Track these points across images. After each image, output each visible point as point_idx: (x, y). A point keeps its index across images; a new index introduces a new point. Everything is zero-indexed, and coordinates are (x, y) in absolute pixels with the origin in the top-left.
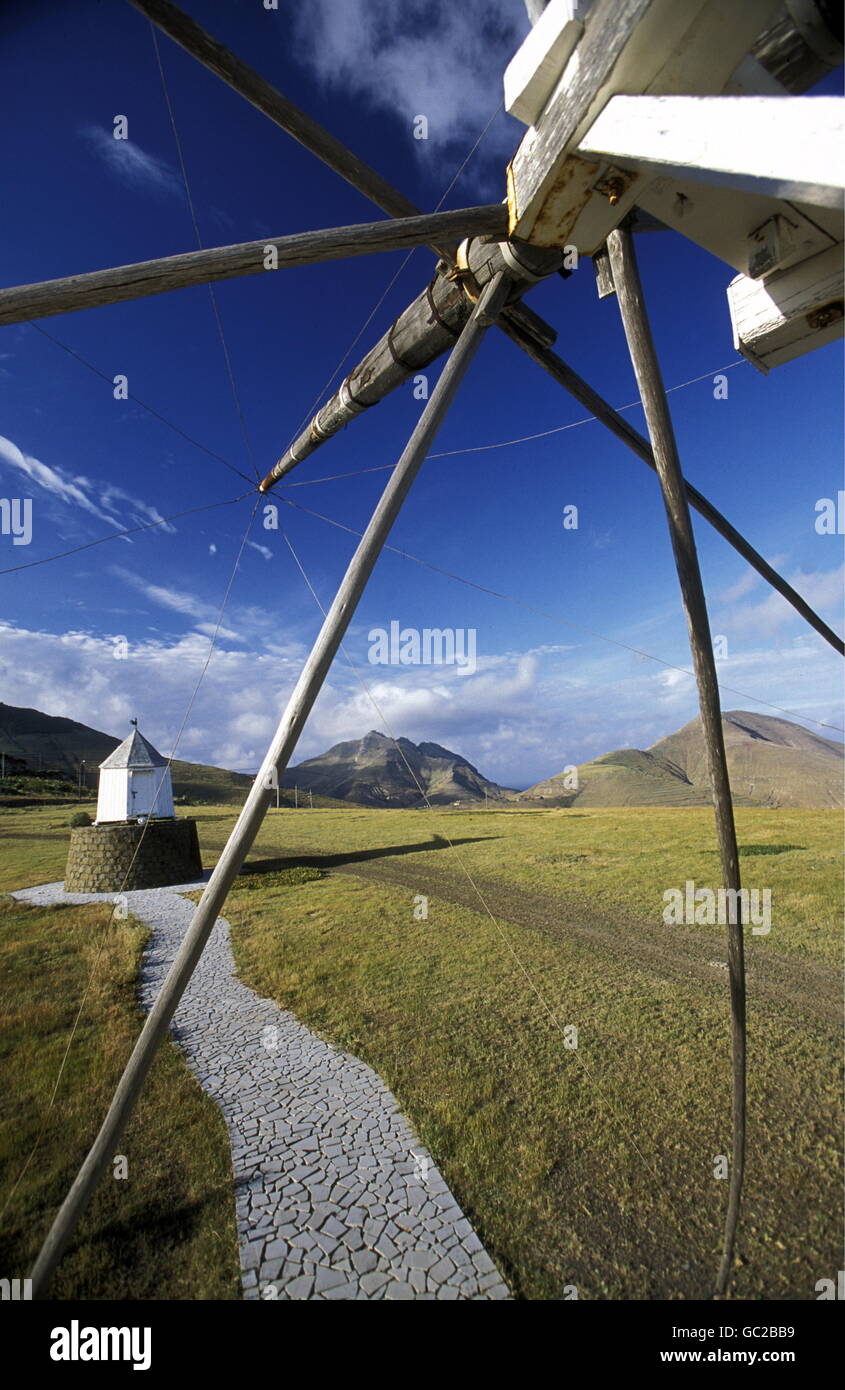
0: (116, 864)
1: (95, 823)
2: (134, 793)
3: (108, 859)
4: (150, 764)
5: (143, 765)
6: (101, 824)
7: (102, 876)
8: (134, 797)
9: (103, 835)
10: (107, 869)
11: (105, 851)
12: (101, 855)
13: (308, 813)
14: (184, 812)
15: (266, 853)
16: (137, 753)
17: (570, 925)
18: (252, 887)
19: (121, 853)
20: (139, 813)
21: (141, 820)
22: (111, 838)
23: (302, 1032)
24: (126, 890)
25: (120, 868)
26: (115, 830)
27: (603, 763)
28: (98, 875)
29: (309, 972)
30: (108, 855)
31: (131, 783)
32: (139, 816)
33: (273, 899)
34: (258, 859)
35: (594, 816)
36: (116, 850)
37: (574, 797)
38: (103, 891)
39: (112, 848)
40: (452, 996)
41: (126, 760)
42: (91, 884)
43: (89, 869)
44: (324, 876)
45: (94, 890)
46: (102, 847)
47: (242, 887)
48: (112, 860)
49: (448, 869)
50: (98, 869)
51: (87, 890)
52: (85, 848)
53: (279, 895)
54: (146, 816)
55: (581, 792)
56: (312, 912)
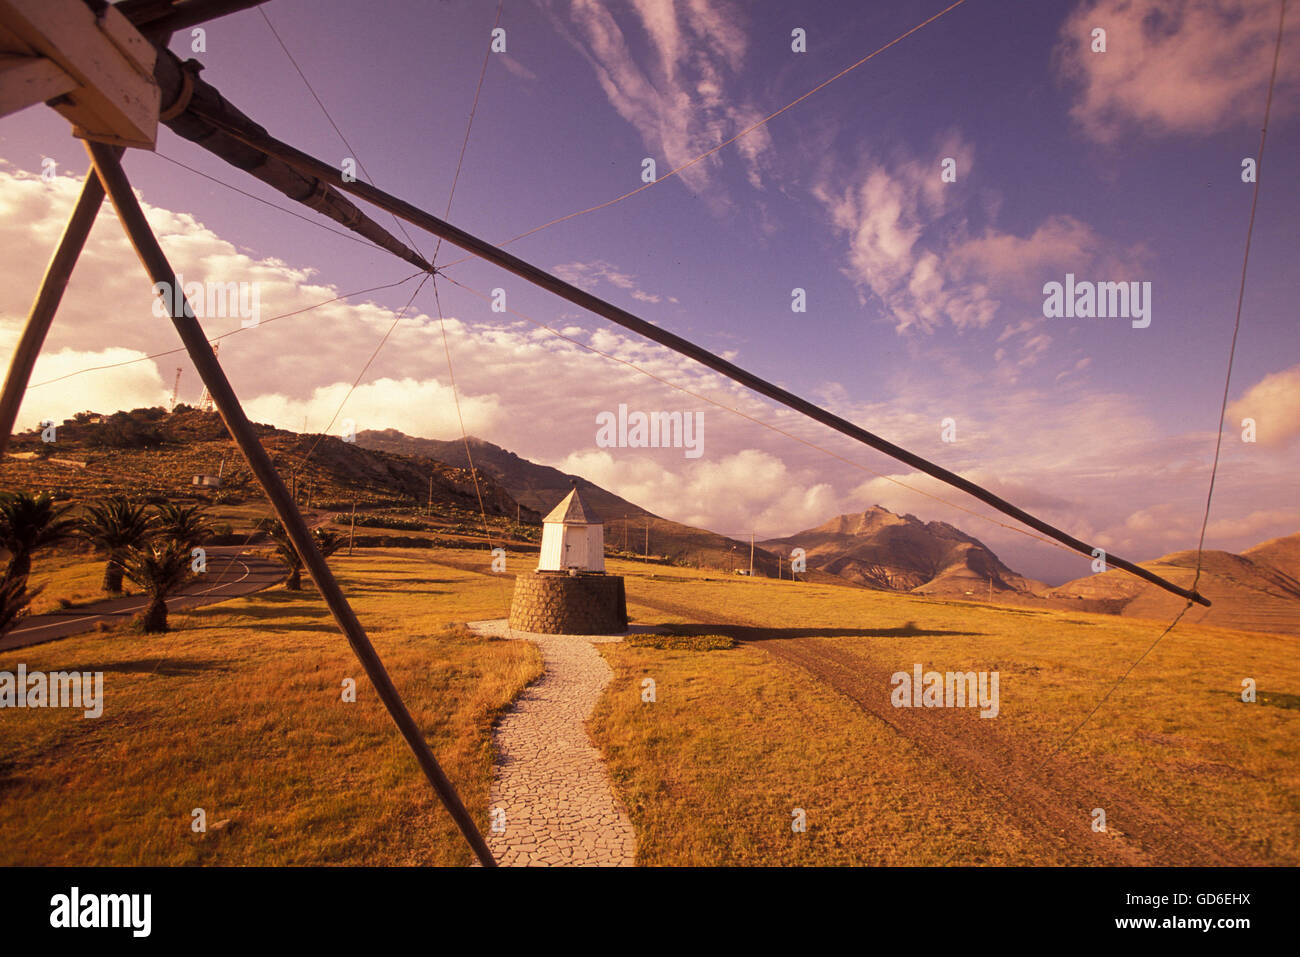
0: (546, 608)
1: (536, 571)
2: (567, 546)
3: (541, 603)
4: (583, 521)
5: (576, 521)
6: (541, 571)
7: (535, 618)
8: (568, 550)
9: (538, 581)
10: (540, 612)
11: (539, 596)
12: (535, 599)
13: (774, 585)
14: (612, 567)
15: (699, 618)
16: (574, 509)
17: (956, 743)
18: (658, 647)
19: (552, 599)
20: (571, 565)
21: (571, 571)
22: (544, 585)
23: (602, 784)
24: (553, 633)
25: (550, 612)
26: (548, 578)
27: (1171, 564)
28: (532, 616)
29: (646, 734)
30: (541, 599)
31: (566, 537)
32: (570, 568)
33: (669, 661)
34: (687, 622)
35: (1100, 626)
36: (547, 596)
37: (1126, 602)
38: (535, 632)
39: (544, 595)
40: (760, 786)
41: (563, 515)
42: (526, 623)
43: (525, 611)
44: (735, 645)
45: (528, 629)
46: (536, 592)
47: (650, 646)
48: (544, 605)
49: (868, 659)
50: (532, 611)
51: (524, 628)
52: (524, 591)
53: (676, 658)
54: (576, 568)
55: (1135, 597)
56: (693, 679)
